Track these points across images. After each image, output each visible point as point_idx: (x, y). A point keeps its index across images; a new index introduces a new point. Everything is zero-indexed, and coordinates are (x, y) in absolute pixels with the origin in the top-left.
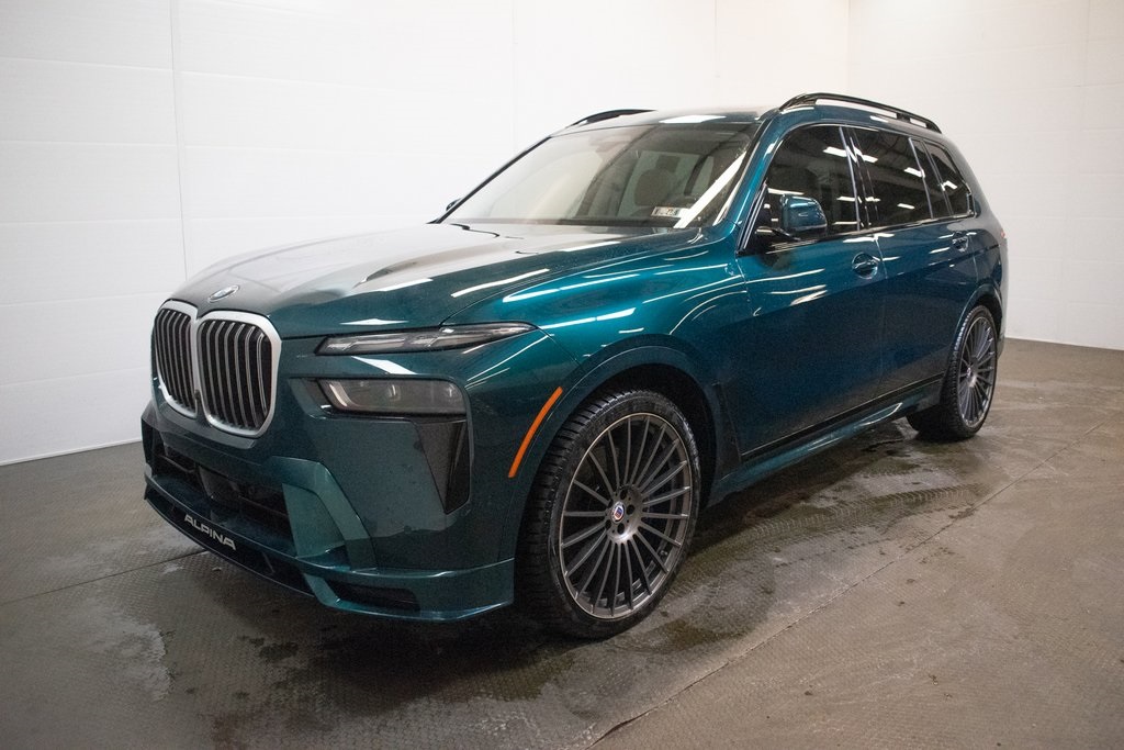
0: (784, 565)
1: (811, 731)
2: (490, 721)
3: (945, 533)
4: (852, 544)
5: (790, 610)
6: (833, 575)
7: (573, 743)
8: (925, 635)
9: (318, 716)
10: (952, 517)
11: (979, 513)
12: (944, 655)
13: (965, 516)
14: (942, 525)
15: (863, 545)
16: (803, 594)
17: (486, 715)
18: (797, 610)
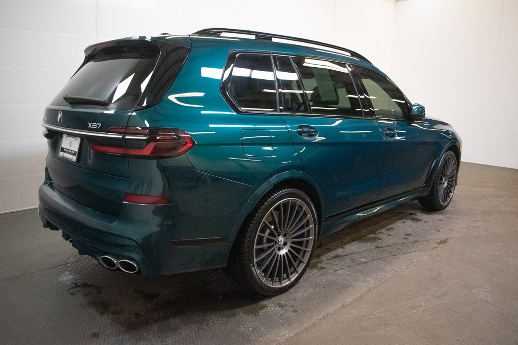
0: (365, 262)
1: (380, 333)
2: (245, 327)
3: (435, 250)
4: (395, 254)
5: (369, 282)
6: (387, 267)
7: (281, 336)
8: (427, 294)
9: (172, 324)
10: (437, 243)
11: (450, 242)
12: (435, 303)
13: (443, 243)
14: (434, 246)
15: (399, 254)
16: (374, 275)
17: (243, 324)
18: (372, 282)
